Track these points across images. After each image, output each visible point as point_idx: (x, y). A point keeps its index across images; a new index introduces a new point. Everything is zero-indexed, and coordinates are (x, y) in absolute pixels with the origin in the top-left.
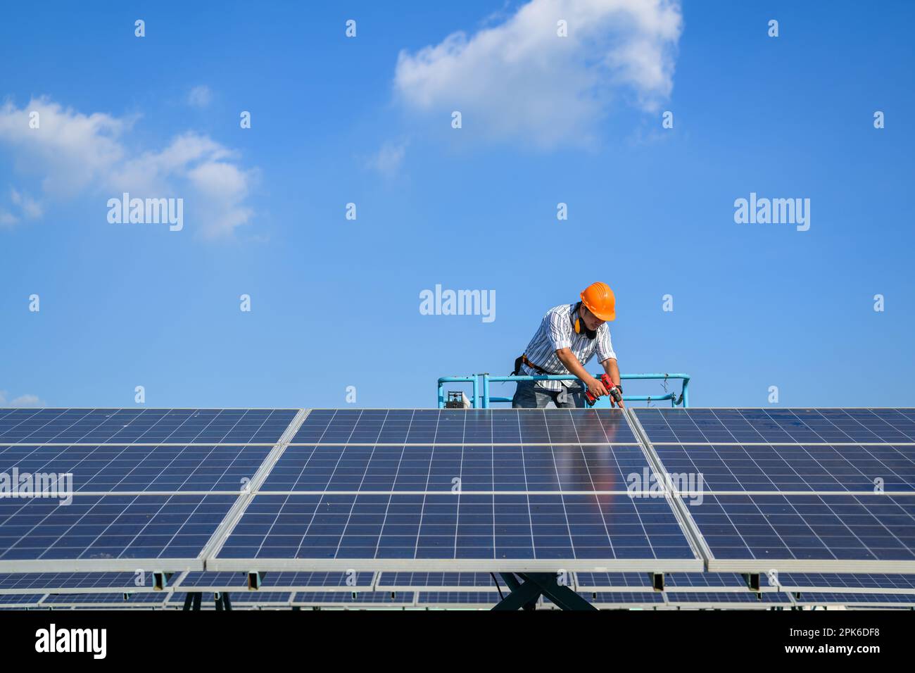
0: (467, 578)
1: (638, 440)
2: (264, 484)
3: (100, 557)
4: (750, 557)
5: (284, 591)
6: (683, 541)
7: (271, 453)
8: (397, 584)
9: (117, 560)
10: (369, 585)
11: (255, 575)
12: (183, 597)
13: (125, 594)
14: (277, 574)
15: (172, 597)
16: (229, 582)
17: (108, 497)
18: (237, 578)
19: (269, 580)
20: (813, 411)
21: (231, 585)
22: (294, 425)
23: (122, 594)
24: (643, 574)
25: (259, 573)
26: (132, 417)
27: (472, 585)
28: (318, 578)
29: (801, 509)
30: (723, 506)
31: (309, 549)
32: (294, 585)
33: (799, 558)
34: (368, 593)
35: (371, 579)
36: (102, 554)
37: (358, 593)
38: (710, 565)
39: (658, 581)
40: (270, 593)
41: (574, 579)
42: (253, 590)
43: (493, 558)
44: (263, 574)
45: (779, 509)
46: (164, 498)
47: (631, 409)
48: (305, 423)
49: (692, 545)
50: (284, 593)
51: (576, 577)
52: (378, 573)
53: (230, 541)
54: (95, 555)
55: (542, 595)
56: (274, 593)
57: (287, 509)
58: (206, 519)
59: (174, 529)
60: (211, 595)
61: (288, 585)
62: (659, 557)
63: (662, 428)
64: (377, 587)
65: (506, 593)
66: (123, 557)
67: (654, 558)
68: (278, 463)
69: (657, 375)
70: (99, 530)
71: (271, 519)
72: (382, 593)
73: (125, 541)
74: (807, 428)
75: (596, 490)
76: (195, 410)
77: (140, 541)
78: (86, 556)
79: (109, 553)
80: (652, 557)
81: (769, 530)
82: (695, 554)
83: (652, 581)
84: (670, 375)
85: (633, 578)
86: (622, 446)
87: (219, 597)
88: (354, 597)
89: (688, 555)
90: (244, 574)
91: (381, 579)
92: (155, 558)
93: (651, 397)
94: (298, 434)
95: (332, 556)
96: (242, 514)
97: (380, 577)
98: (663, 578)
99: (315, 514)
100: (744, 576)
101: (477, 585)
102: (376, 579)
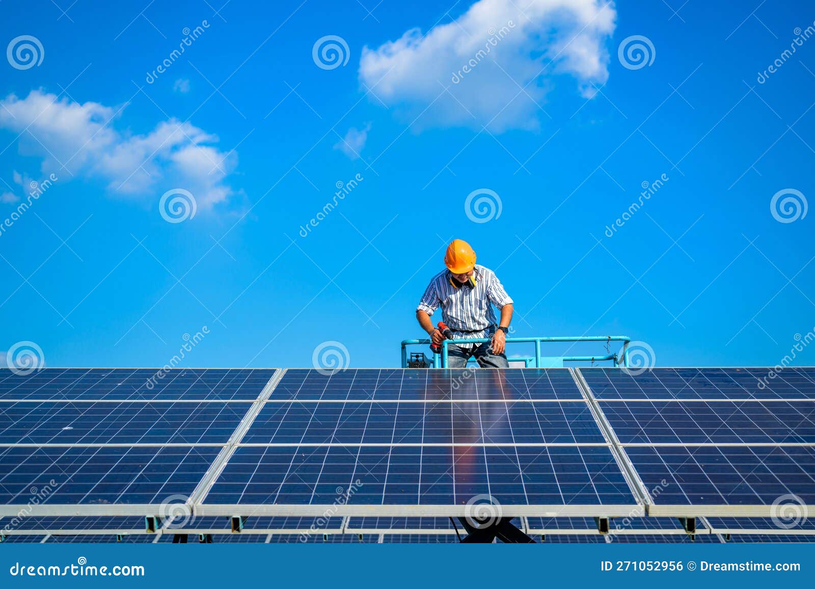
0: (428, 522)
1: (584, 397)
2: (245, 437)
3: (98, 503)
4: (686, 503)
5: (262, 533)
6: (626, 488)
7: (251, 409)
8: (365, 527)
9: (114, 505)
10: (339, 528)
11: (237, 519)
12: (170, 538)
13: (119, 536)
14: (255, 518)
15: (161, 538)
16: (212, 525)
17: (104, 448)
18: (220, 522)
19: (248, 523)
20: (742, 370)
21: (214, 528)
22: (272, 384)
23: (116, 535)
24: (587, 518)
25: (242, 517)
26: (125, 376)
27: (432, 528)
28: (292, 522)
29: (732, 459)
30: (661, 456)
31: (287, 496)
32: (271, 528)
33: (731, 503)
34: (337, 535)
35: (340, 523)
36: (100, 500)
37: (329, 535)
38: (650, 510)
39: (603, 525)
40: (249, 535)
41: (525, 522)
42: (236, 532)
43: (453, 504)
44: (244, 518)
45: (712, 459)
46: (155, 450)
47: (577, 369)
48: (282, 381)
49: (634, 492)
50: (261, 535)
51: (526, 521)
52: (347, 517)
53: (215, 488)
54: (93, 501)
55: (495, 537)
56: (253, 535)
57: (266, 459)
58: (193, 468)
59: (164, 478)
60: (196, 537)
61: (266, 528)
62: (604, 503)
63: (606, 386)
64: (346, 529)
65: (463, 535)
66: (118, 502)
67: (599, 504)
68: (258, 418)
69: (600, 337)
70: (97, 478)
71: (252, 469)
72: (350, 535)
73: (120, 488)
74: (737, 385)
75: (546, 442)
76: (182, 370)
77: (133, 489)
78: (86, 502)
79: (106, 499)
80: (598, 503)
81: (704, 479)
82: (637, 500)
83: (598, 524)
84: (612, 337)
85: (578, 522)
86: (570, 402)
87: (203, 538)
88: (325, 539)
89: (631, 501)
90: (228, 518)
91: (350, 523)
92: (148, 503)
93: (595, 358)
94: (275, 392)
95: (307, 502)
96: (226, 464)
97: (348, 520)
98: (608, 522)
99: (291, 464)
100: (682, 520)
101: (437, 528)
102: (345, 523)
